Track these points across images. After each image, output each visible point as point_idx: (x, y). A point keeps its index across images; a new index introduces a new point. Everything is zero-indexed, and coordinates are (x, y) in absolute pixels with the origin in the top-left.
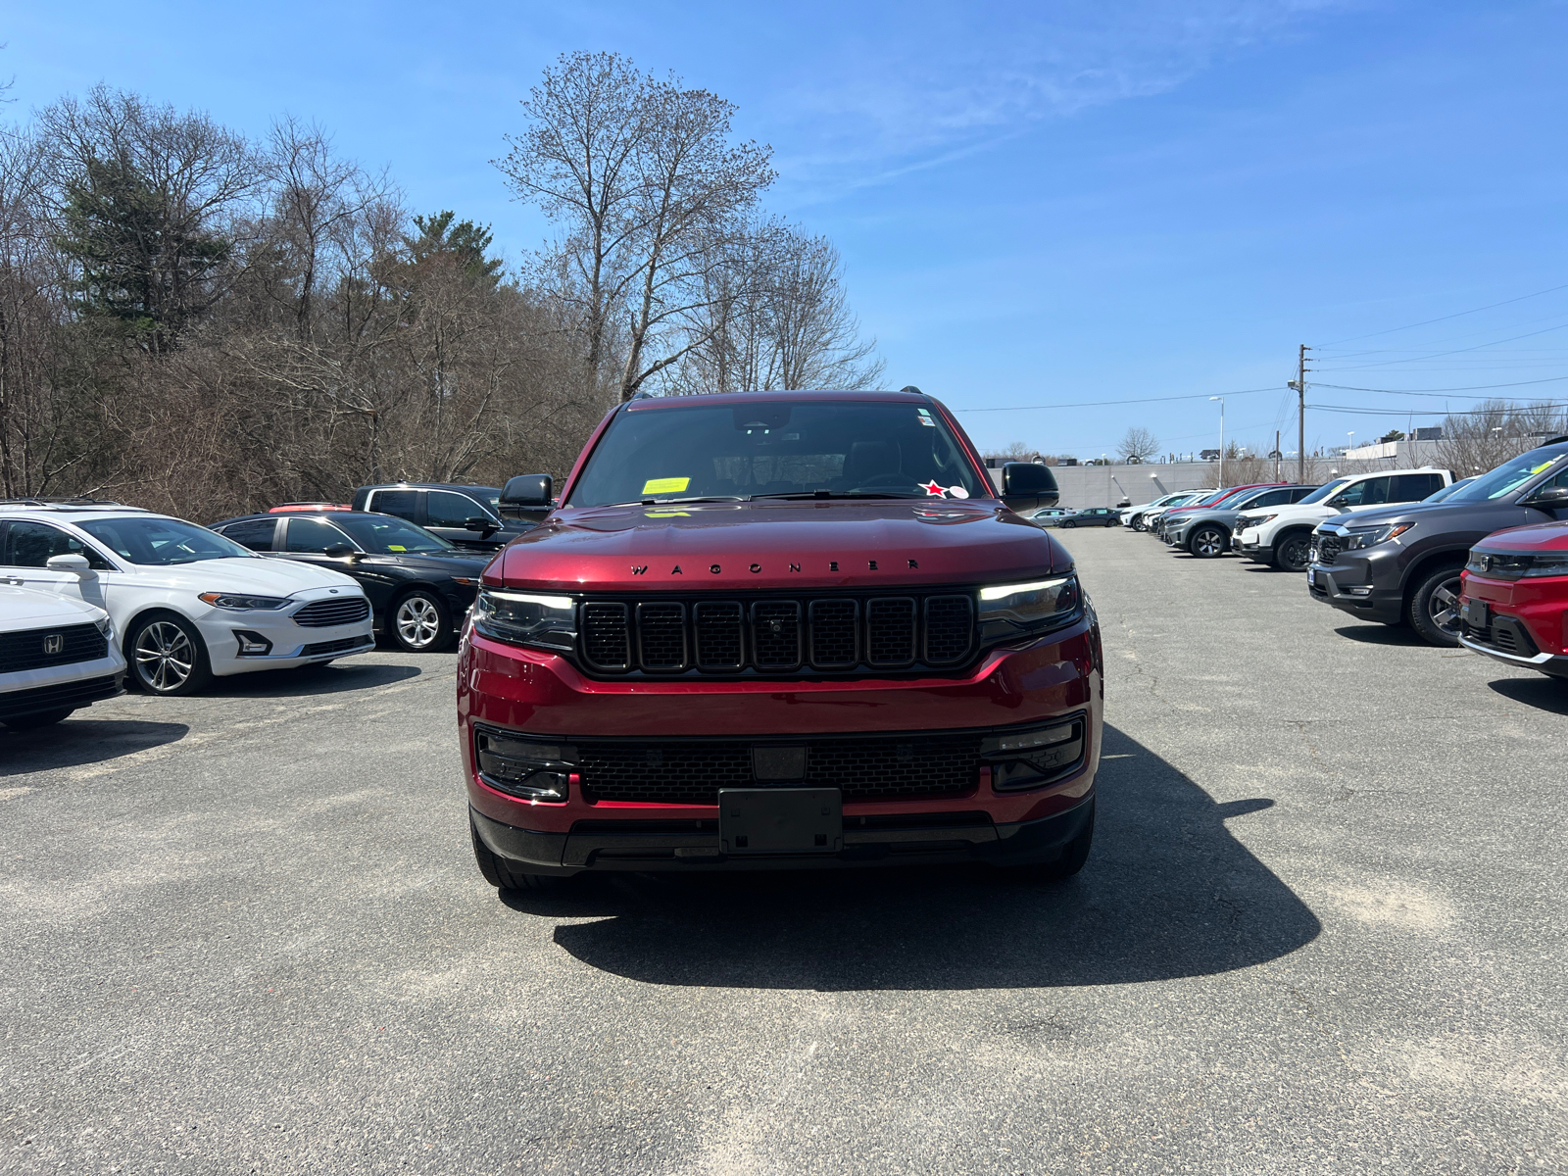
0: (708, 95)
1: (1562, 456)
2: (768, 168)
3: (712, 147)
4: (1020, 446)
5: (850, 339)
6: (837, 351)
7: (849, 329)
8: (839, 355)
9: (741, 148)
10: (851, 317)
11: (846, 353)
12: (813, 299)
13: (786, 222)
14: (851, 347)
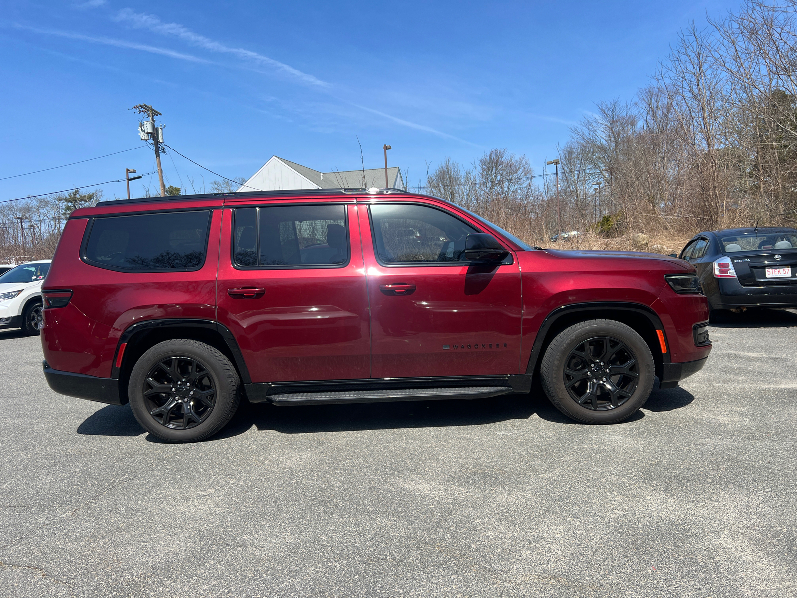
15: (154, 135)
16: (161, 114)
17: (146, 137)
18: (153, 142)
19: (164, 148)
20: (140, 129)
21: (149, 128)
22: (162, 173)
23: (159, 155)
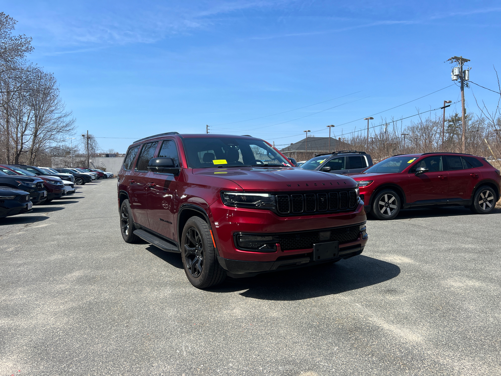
0: (4, 14)
1: (325, 159)
2: (30, 45)
3: (6, 34)
4: (112, 150)
5: (61, 110)
6: (56, 114)
7: (62, 107)
8: (57, 116)
9: (19, 36)
10: (63, 102)
11: (60, 115)
12: (46, 95)
13: (38, 66)
14: (62, 113)
15: (461, 77)
16: (469, 61)
17: (455, 78)
18: (460, 80)
19: (468, 84)
20: (452, 74)
21: (457, 72)
22: (464, 101)
23: (463, 89)
